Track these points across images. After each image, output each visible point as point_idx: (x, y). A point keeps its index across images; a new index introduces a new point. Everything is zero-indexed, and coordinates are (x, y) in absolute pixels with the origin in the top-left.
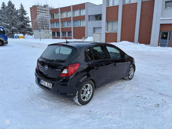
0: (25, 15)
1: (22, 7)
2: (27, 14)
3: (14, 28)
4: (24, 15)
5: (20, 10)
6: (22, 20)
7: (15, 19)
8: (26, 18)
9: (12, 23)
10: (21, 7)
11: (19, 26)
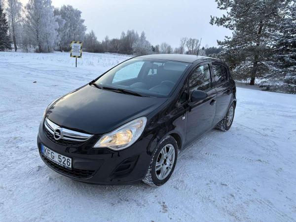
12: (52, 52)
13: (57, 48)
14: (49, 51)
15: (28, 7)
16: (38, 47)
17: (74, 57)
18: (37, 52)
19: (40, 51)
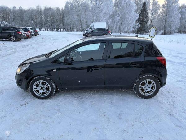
12: (173, 34)
13: (176, 31)
14: (171, 33)
15: (163, 6)
16: (163, 31)
17: (151, 37)
18: (162, 34)
19: (165, 33)
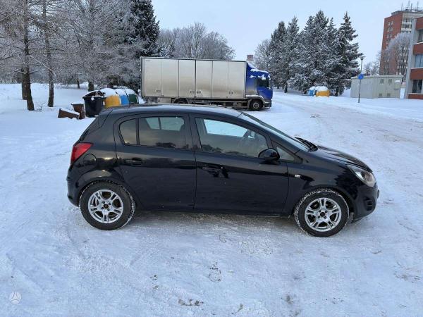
0: (351, 39)
1: (347, 21)
2: (355, 36)
3: (316, 72)
4: (348, 41)
5: (341, 29)
6: (340, 54)
7: (324, 51)
8: (350, 48)
9: (316, 62)
10: (344, 22)
11: (330, 67)
